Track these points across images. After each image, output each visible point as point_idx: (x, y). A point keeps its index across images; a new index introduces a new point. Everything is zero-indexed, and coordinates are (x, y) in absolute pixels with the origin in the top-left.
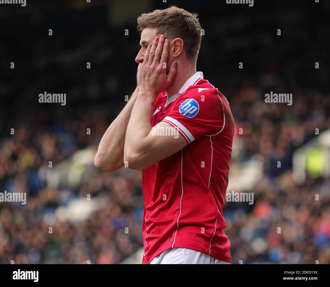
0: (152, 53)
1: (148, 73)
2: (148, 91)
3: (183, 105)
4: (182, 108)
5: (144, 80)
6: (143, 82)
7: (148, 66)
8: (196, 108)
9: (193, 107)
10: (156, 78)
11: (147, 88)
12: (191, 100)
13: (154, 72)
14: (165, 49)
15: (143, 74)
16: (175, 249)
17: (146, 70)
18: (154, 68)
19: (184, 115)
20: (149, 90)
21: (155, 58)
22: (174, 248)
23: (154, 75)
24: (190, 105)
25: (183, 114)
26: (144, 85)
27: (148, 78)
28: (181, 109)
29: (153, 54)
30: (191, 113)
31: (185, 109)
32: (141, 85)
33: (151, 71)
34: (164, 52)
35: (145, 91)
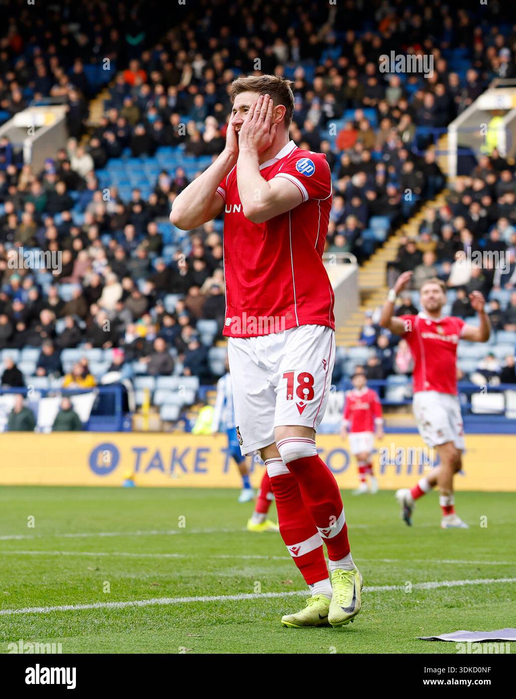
0: (258, 111)
1: (253, 130)
2: (252, 148)
3: (300, 163)
4: (300, 166)
5: (248, 137)
6: (246, 139)
7: (253, 123)
8: (312, 169)
9: (310, 166)
10: (262, 137)
11: (252, 146)
12: (307, 159)
13: (260, 131)
14: (270, 109)
15: (247, 131)
16: (301, 327)
17: (251, 127)
18: (260, 126)
19: (301, 173)
20: (254, 148)
21: (261, 116)
22: (300, 325)
23: (259, 134)
24: (307, 164)
25: (300, 171)
26: (247, 142)
27: (252, 136)
28: (298, 167)
29: (259, 113)
30: (308, 172)
31: (303, 167)
32: (243, 142)
33: (257, 129)
34: (269, 111)
35: (249, 147)
